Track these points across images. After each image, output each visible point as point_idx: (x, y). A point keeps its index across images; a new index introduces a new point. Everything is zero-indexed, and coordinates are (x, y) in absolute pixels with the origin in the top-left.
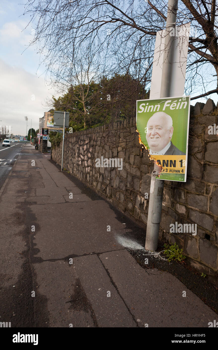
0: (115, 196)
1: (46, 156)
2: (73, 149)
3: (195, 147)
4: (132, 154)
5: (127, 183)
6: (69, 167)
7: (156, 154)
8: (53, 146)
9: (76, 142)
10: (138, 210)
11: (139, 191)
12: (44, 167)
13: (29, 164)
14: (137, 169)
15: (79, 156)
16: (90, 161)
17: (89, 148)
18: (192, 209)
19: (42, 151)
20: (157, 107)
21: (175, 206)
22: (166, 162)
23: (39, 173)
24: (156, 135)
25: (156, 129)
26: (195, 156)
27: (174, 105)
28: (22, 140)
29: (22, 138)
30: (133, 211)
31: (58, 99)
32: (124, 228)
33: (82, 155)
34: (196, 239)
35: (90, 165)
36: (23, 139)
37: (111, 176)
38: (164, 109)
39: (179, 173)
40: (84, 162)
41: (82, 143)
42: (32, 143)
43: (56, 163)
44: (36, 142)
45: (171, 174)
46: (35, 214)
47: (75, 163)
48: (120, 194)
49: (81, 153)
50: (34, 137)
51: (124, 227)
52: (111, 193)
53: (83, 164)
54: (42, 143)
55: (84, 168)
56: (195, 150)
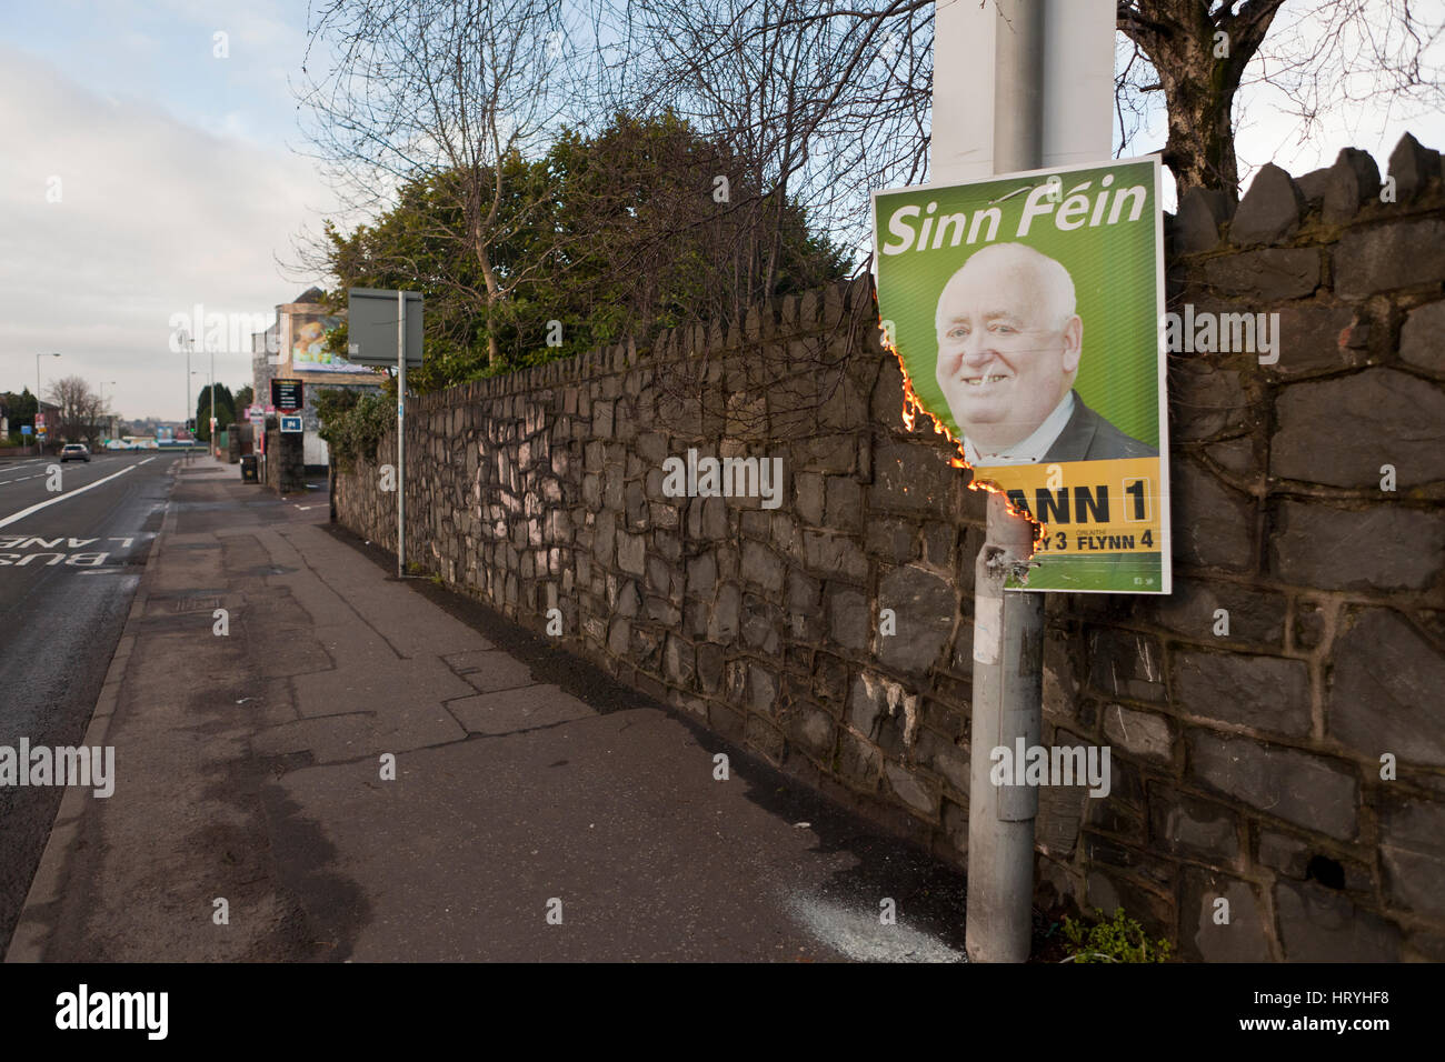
0: (721, 682)
1: (302, 509)
2: (453, 466)
3: (1207, 412)
4: (807, 468)
5: (789, 615)
6: (435, 552)
7: (999, 461)
8: (339, 461)
9: (470, 434)
10: (867, 750)
11: (867, 652)
12: (305, 562)
13: (224, 552)
14: (847, 542)
15: (491, 500)
16: (559, 519)
17: (547, 455)
18: (1210, 730)
19: (277, 487)
20: (986, 222)
21: (1098, 719)
22: (1055, 498)
23: (289, 595)
24: (990, 361)
25: (987, 334)
26: (1209, 457)
27: (1077, 205)
28: (169, 441)
29: (169, 431)
30: (836, 755)
31: (355, 237)
32: (811, 850)
33: (508, 490)
34: (1253, 885)
35: (562, 540)
36: (174, 437)
37: (691, 587)
38: (1023, 229)
39: (1128, 550)
40: (521, 527)
41: (506, 433)
42: (219, 453)
43: (362, 539)
44: (242, 446)
45: (1090, 560)
46: (318, 823)
47: (470, 534)
48: (748, 674)
49: (501, 481)
50: (229, 426)
51: (811, 846)
52: (696, 672)
53: (519, 535)
54: (277, 451)
55: (527, 554)
56: (1203, 429)
